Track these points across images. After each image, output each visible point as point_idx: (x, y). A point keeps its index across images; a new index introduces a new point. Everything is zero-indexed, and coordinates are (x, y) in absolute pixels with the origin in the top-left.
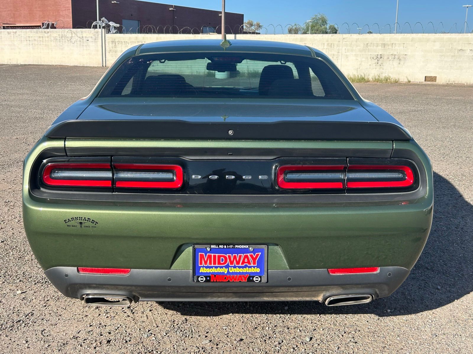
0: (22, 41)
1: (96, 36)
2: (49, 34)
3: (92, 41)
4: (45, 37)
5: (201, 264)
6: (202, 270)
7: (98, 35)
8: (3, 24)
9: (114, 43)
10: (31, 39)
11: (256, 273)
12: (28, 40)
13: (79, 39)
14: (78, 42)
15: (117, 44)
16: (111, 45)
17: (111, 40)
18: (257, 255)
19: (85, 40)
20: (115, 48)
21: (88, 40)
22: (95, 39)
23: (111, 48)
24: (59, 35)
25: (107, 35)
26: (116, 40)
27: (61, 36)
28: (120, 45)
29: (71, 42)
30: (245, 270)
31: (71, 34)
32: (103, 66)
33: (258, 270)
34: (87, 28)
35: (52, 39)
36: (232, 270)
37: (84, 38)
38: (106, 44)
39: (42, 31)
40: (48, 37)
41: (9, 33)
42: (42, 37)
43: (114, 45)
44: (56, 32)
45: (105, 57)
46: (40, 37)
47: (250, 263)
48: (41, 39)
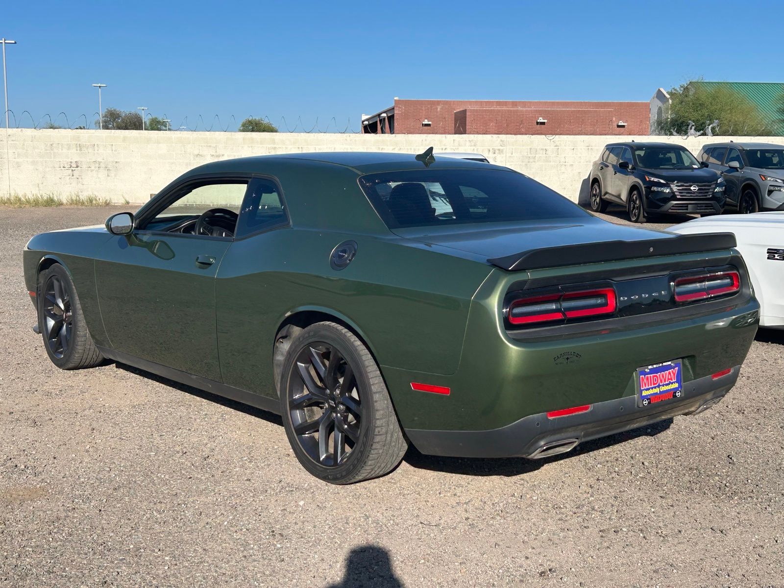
5: (643, 387)
6: (644, 393)
18: (676, 370)
30: (669, 387)
36: (662, 388)
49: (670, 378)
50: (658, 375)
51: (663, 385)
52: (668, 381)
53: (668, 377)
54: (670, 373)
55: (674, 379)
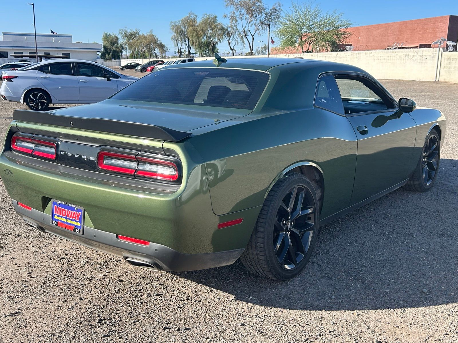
0: (374, 60)
1: (434, 54)
2: (396, 53)
3: (430, 59)
4: (393, 56)
5: (55, 213)
6: (56, 217)
7: (436, 53)
8: (388, 46)
9: (449, 60)
10: (381, 58)
11: (78, 226)
12: (379, 59)
13: (419, 57)
14: (418, 60)
15: (451, 61)
16: (446, 62)
17: (446, 57)
18: (80, 213)
19: (424, 57)
20: (449, 64)
21: (427, 58)
22: (433, 57)
23: (446, 65)
24: (404, 54)
25: (444, 53)
26: (451, 58)
27: (405, 55)
28: (454, 62)
29: (413, 60)
30: (74, 223)
31: (413, 53)
32: (436, 81)
33: (79, 224)
34: (427, 48)
35: (398, 57)
36: (69, 221)
37: (424, 56)
38: (443, 61)
39: (391, 51)
40: (395, 56)
41: (366, 54)
42: (391, 56)
43: (449, 61)
44: (402, 52)
45: (440, 73)
46: (388, 56)
47: (76, 219)
48: (389, 58)
49: (74, 216)
50: (66, 210)
51: (69, 219)
52: (73, 218)
53: (73, 216)
54: (74, 213)
55: (78, 220)
